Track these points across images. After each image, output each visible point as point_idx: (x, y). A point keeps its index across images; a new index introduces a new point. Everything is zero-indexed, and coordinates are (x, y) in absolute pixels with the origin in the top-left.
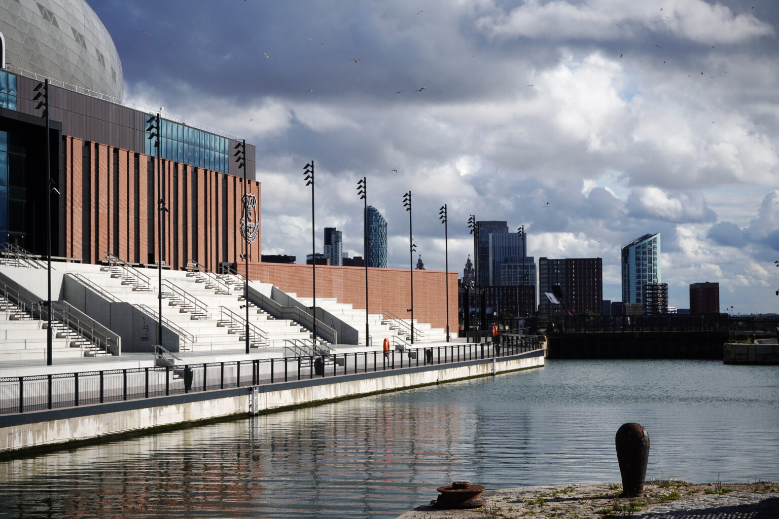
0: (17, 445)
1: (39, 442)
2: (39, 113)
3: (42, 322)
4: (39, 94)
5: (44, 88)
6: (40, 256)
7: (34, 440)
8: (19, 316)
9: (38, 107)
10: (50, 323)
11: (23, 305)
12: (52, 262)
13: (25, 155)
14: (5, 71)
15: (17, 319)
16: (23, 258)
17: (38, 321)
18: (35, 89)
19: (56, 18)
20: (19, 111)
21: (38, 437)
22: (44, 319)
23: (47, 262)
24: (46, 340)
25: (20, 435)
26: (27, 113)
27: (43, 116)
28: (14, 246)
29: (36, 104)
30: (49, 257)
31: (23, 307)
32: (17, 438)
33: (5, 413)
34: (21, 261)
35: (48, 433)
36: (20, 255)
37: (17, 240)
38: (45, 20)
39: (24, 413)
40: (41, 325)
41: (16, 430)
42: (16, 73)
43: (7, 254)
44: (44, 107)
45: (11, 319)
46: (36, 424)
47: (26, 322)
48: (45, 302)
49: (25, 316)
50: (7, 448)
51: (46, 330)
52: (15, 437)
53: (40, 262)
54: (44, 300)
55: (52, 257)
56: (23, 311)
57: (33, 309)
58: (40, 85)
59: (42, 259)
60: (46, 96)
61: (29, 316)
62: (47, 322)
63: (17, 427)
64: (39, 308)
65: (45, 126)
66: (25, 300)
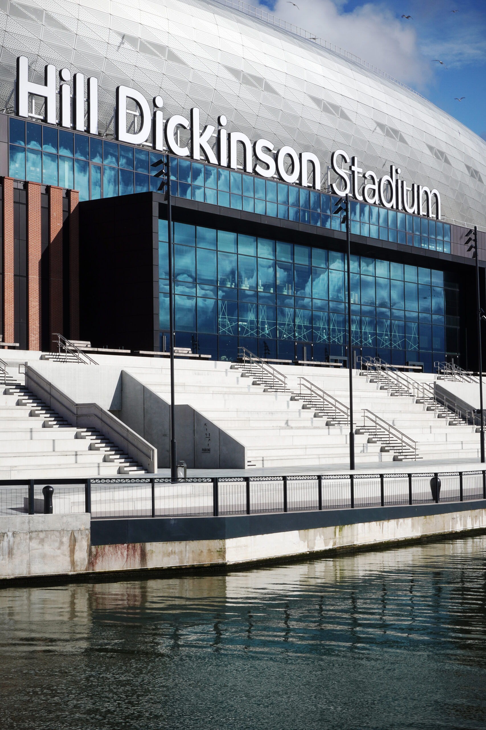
0: (459, 528)
1: (477, 526)
2: (470, 255)
3: (476, 427)
4: (470, 239)
5: (474, 234)
6: (472, 373)
7: (472, 525)
8: (457, 422)
9: (469, 250)
10: (482, 428)
11: (459, 413)
12: (483, 378)
13: (458, 290)
14: (441, 222)
15: (455, 425)
16: (458, 374)
17: (472, 426)
18: (467, 235)
19: (481, 175)
20: (452, 253)
21: (476, 521)
22: (477, 424)
23: (479, 377)
24: (480, 442)
25: (461, 520)
26: (459, 255)
27: (473, 257)
28: (451, 364)
29: (467, 247)
30: (480, 373)
31: (459, 415)
32: (459, 522)
33: (448, 501)
34: (457, 377)
35: (484, 518)
36: (456, 372)
37: (453, 359)
38: (472, 178)
39: (463, 502)
40: (475, 429)
41: (458, 516)
42: (449, 222)
43: (446, 371)
44: (473, 250)
45: (450, 425)
46: (473, 511)
47: (462, 427)
48: (478, 410)
49: (461, 422)
50: (450, 530)
51: (480, 434)
52: (457, 521)
53: (472, 377)
54: (477, 408)
55: (483, 373)
56: (459, 418)
57: (468, 416)
58: (471, 231)
59: (474, 375)
60: (475, 240)
61: (464, 422)
62: (480, 427)
63: (458, 513)
64: (473, 415)
65: (475, 265)
66: (461, 409)
